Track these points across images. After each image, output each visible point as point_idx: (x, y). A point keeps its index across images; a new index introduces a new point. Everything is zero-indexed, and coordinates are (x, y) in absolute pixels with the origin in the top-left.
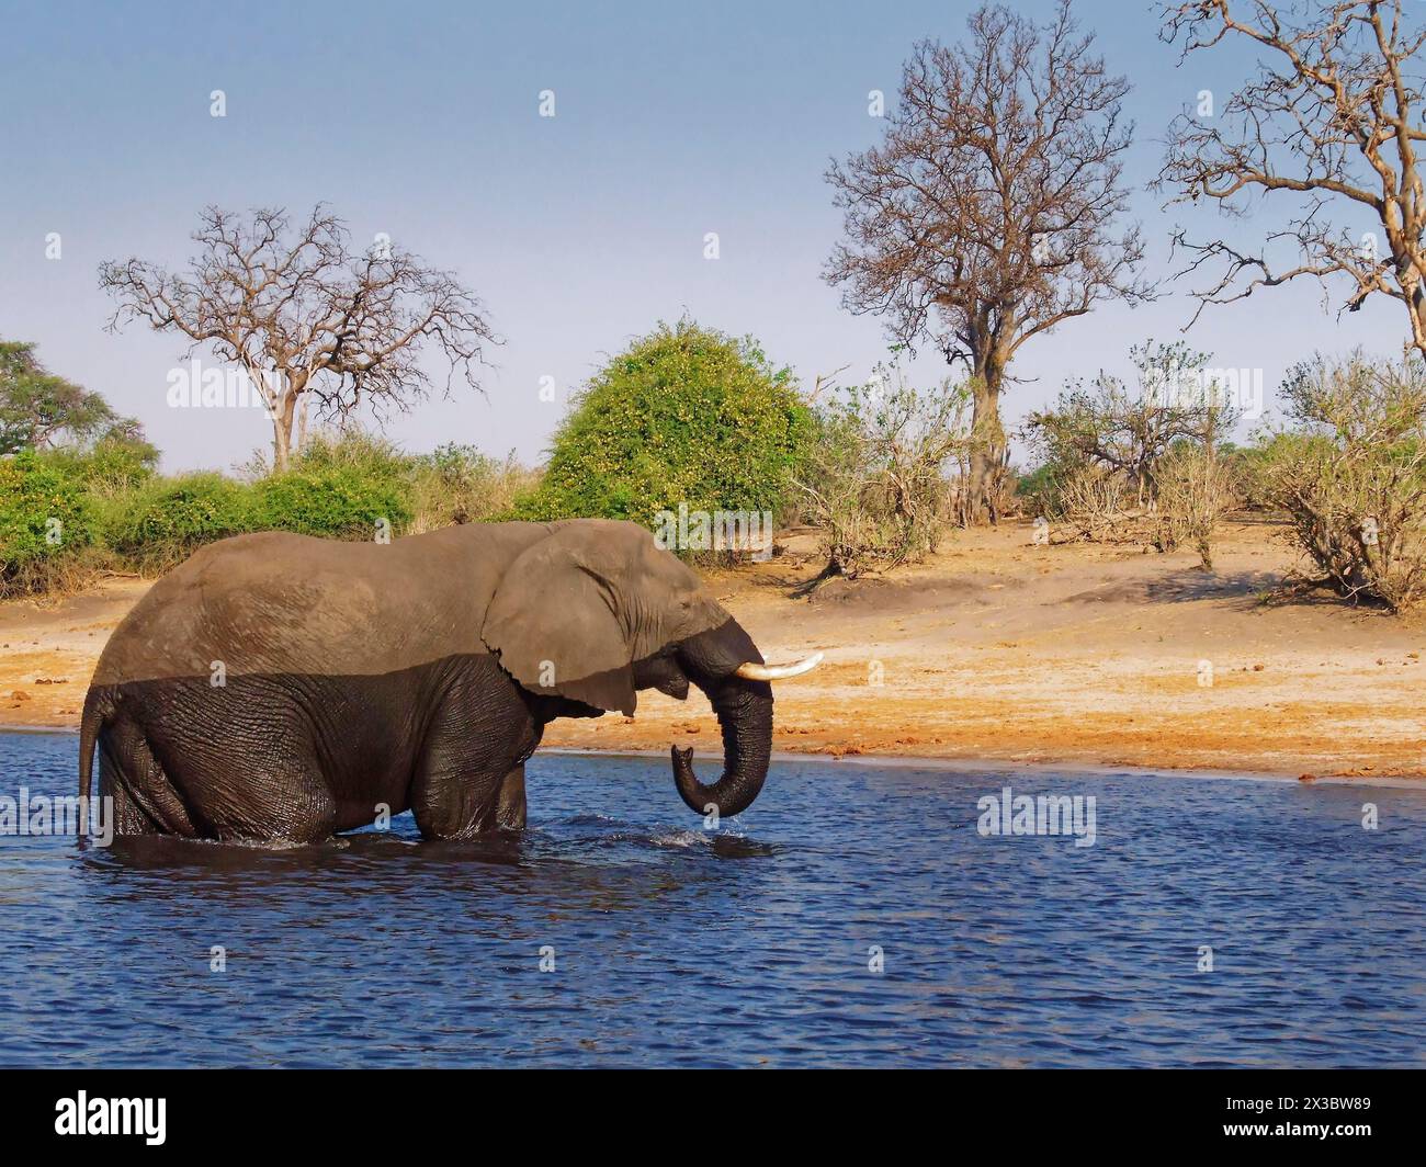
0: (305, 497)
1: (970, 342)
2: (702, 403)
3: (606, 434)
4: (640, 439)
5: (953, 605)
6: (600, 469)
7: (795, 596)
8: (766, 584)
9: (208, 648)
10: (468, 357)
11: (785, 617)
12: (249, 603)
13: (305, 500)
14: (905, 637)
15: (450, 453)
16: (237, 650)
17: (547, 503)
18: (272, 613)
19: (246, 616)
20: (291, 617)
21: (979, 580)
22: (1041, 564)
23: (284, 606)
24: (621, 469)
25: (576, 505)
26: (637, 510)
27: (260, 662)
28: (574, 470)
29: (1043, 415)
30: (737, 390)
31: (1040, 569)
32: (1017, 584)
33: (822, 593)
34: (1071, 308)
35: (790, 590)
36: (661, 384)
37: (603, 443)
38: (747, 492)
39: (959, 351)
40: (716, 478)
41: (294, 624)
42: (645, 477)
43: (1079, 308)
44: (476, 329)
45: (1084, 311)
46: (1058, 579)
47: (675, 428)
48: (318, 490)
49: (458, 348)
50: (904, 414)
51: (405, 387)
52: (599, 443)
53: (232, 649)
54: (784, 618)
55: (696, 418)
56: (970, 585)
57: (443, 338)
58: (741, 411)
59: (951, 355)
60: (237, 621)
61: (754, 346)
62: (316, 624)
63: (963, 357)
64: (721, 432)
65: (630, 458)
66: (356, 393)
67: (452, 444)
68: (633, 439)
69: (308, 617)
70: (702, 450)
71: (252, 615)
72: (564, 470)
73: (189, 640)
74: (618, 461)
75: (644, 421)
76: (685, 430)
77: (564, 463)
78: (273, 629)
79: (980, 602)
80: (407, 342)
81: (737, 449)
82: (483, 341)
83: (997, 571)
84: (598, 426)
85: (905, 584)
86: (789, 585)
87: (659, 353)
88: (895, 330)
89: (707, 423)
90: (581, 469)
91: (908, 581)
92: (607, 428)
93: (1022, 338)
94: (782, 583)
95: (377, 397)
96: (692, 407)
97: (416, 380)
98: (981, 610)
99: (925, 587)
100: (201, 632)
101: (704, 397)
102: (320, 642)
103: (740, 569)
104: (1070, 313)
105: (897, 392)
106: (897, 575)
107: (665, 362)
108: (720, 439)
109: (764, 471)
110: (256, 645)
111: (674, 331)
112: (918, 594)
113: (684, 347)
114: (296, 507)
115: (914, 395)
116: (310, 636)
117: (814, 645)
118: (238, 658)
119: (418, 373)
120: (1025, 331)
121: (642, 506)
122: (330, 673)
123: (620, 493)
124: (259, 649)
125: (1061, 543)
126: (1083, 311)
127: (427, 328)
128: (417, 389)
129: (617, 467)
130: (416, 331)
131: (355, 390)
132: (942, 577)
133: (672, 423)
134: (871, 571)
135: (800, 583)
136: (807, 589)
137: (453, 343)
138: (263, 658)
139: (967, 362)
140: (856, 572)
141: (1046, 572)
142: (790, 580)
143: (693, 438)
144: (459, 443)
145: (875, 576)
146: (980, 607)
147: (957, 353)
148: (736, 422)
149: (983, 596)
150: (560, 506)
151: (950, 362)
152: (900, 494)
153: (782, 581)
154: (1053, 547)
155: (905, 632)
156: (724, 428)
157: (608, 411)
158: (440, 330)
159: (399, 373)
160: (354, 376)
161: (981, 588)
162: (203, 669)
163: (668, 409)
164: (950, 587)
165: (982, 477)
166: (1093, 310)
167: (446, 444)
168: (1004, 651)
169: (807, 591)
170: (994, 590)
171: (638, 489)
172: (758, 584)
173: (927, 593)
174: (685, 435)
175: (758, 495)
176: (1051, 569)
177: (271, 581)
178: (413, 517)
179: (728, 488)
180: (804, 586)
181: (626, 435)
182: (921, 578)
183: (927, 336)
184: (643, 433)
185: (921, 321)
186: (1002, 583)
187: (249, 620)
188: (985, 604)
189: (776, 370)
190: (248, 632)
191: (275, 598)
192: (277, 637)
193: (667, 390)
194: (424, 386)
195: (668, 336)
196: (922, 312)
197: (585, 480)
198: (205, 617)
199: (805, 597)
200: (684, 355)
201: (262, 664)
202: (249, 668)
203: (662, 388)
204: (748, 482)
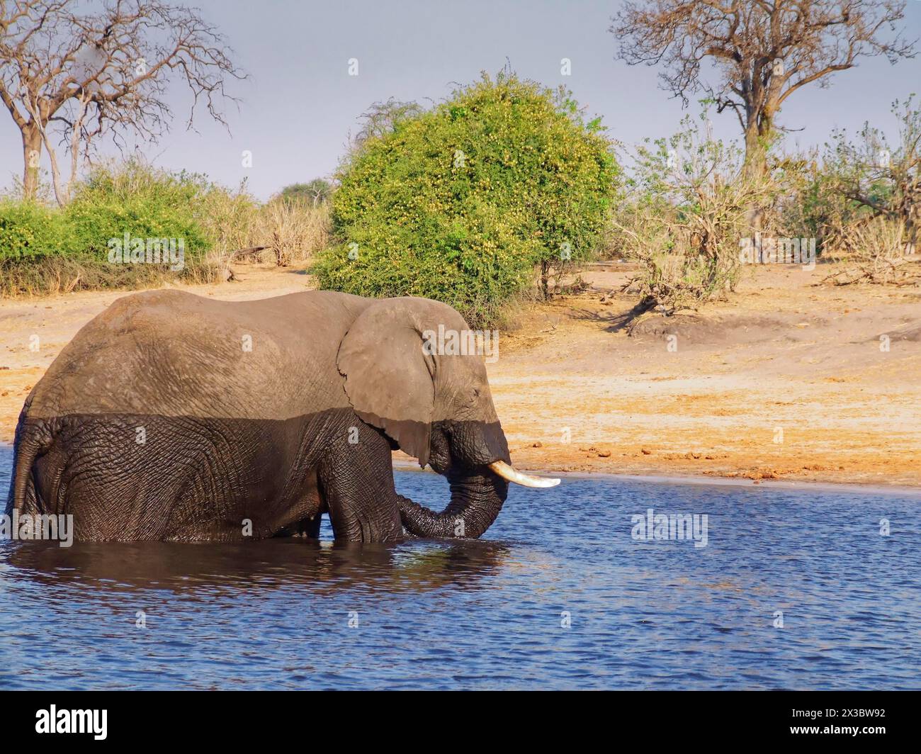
0: (111, 225)
1: (743, 93)
2: (525, 149)
3: (436, 176)
4: (468, 182)
5: (764, 341)
6: (432, 209)
7: (610, 330)
8: (582, 318)
9: (148, 389)
10: (211, 90)
11: (611, 349)
12: (185, 351)
13: (111, 229)
14: (730, 371)
15: (182, 180)
16: (175, 392)
17: (384, 240)
18: (207, 361)
19: (185, 362)
20: (223, 366)
21: (783, 318)
22: (839, 304)
23: (216, 356)
24: (451, 209)
25: (410, 243)
26: (471, 248)
27: (193, 405)
28: (407, 210)
29: (781, 159)
30: (557, 138)
31: (839, 309)
32: (821, 323)
33: (643, 328)
34: (836, 63)
35: (606, 325)
36: (487, 132)
37: (433, 185)
38: (567, 233)
39: (730, 101)
40: (538, 219)
41: (227, 372)
42: (476, 217)
43: (843, 63)
44: (219, 63)
45: (849, 66)
46: (859, 319)
47: (500, 172)
48: (124, 219)
49: (201, 82)
50: (712, 162)
51: (146, 117)
52: (430, 185)
53: (170, 391)
54: (609, 350)
55: (520, 163)
56: (778, 323)
57: (187, 71)
58: (561, 158)
59: (722, 105)
60: (177, 366)
61: (567, 97)
62: (243, 373)
63: (734, 106)
64: (544, 177)
65: (459, 199)
66: (100, 121)
67: (184, 170)
68: (462, 182)
69: (237, 366)
70: (526, 193)
71: (190, 362)
72: (396, 209)
73: (129, 380)
74: (447, 201)
75: (471, 165)
76: (508, 173)
77: (396, 203)
78: (209, 376)
79: (789, 339)
80: (154, 75)
81: (558, 192)
82: (226, 75)
83: (800, 310)
84: (429, 169)
85: (719, 321)
86: (603, 320)
87: (482, 101)
88: (669, 80)
89: (530, 168)
90: (414, 208)
91: (721, 318)
92: (437, 171)
93: (790, 90)
94: (595, 317)
95: (118, 126)
96: (515, 153)
97: (157, 110)
98: (792, 347)
99: (737, 324)
100: (140, 373)
101: (527, 143)
102: (247, 389)
103: (555, 303)
104: (835, 68)
105: (705, 143)
106: (709, 312)
107: (487, 110)
108: (542, 183)
109: (582, 213)
110: (193, 389)
111: (493, 80)
112: (731, 330)
113: (504, 97)
114: (103, 235)
115: (721, 146)
116: (240, 384)
117: (648, 376)
118: (174, 400)
119: (159, 104)
120: (793, 83)
121: (475, 245)
122: (253, 417)
123: (456, 232)
124: (194, 393)
125: (846, 284)
126: (847, 66)
127: (172, 61)
128: (157, 119)
129: (447, 207)
130: (161, 65)
131: (100, 119)
132: (750, 315)
133: (498, 166)
134: (688, 308)
135: (613, 318)
136: (623, 322)
137: (197, 77)
138: (196, 402)
139: (737, 111)
140: (674, 309)
141: (846, 312)
142: (602, 315)
143: (517, 182)
144: (190, 171)
145: (691, 312)
146: (790, 343)
147: (729, 103)
148: (557, 168)
149: (792, 333)
150: (396, 242)
151: (720, 110)
152: (706, 238)
153: (596, 316)
154: (839, 288)
155: (729, 366)
156: (545, 173)
157: (436, 155)
158: (184, 64)
159: (141, 104)
160: (99, 106)
161: (788, 326)
162: (142, 409)
163: (492, 154)
164: (759, 324)
165: (752, 219)
166: (857, 66)
167: (179, 172)
168: (835, 387)
169: (622, 325)
170: (800, 327)
171: (470, 229)
172: (574, 317)
173: (737, 330)
174: (510, 178)
175: (576, 235)
176: (850, 309)
177: (201, 332)
178: (210, 245)
179: (548, 228)
180: (619, 320)
181: (455, 177)
182: (731, 315)
183: (698, 86)
184: (471, 176)
185: (693, 72)
186: (808, 322)
187: (187, 366)
188: (794, 341)
189: (586, 120)
190: (187, 376)
191: (207, 348)
192: (212, 383)
193: (493, 136)
194: (164, 117)
195: (489, 85)
196: (696, 65)
197: (417, 219)
198: (143, 361)
199: (622, 332)
200: (505, 104)
201: (195, 408)
202: (183, 410)
203: (487, 135)
204: (568, 223)
